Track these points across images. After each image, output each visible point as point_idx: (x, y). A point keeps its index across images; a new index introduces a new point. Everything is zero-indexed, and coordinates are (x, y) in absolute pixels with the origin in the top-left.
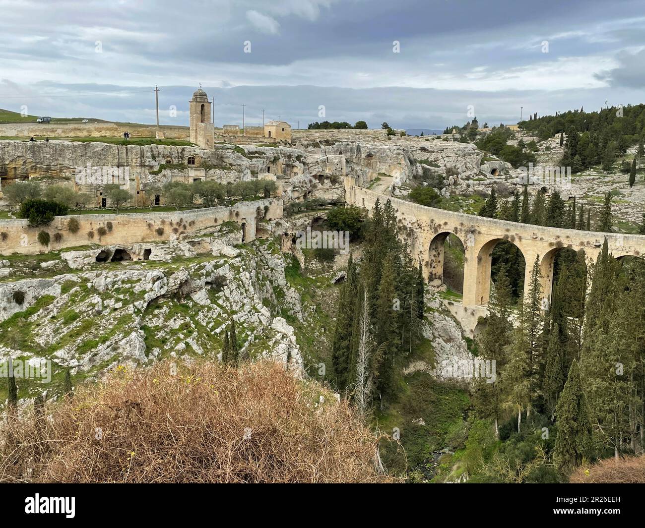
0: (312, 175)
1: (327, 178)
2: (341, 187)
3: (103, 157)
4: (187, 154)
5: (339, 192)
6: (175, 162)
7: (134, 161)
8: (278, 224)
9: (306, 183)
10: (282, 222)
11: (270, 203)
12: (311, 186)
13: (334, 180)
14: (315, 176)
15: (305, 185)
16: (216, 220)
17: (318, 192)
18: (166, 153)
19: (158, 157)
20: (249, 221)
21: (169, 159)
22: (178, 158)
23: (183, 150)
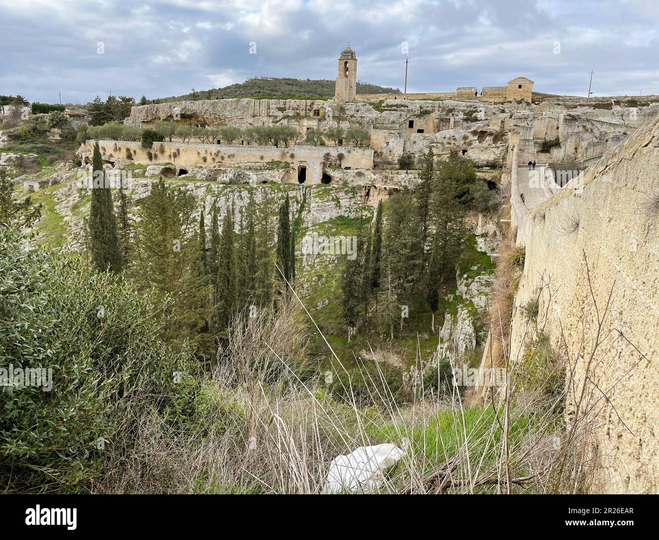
0: (470, 130)
1: (491, 134)
2: (503, 146)
3: (246, 109)
4: (315, 107)
5: (498, 152)
6: (302, 113)
7: (263, 112)
8: (360, 174)
9: (455, 139)
10: (367, 173)
11: (349, 152)
12: (465, 143)
13: (498, 137)
14: (474, 133)
15: (453, 142)
16: (262, 158)
17: (472, 150)
18: (295, 106)
19: (289, 109)
20: (311, 165)
21: (298, 111)
22: (306, 110)
23: (313, 104)
